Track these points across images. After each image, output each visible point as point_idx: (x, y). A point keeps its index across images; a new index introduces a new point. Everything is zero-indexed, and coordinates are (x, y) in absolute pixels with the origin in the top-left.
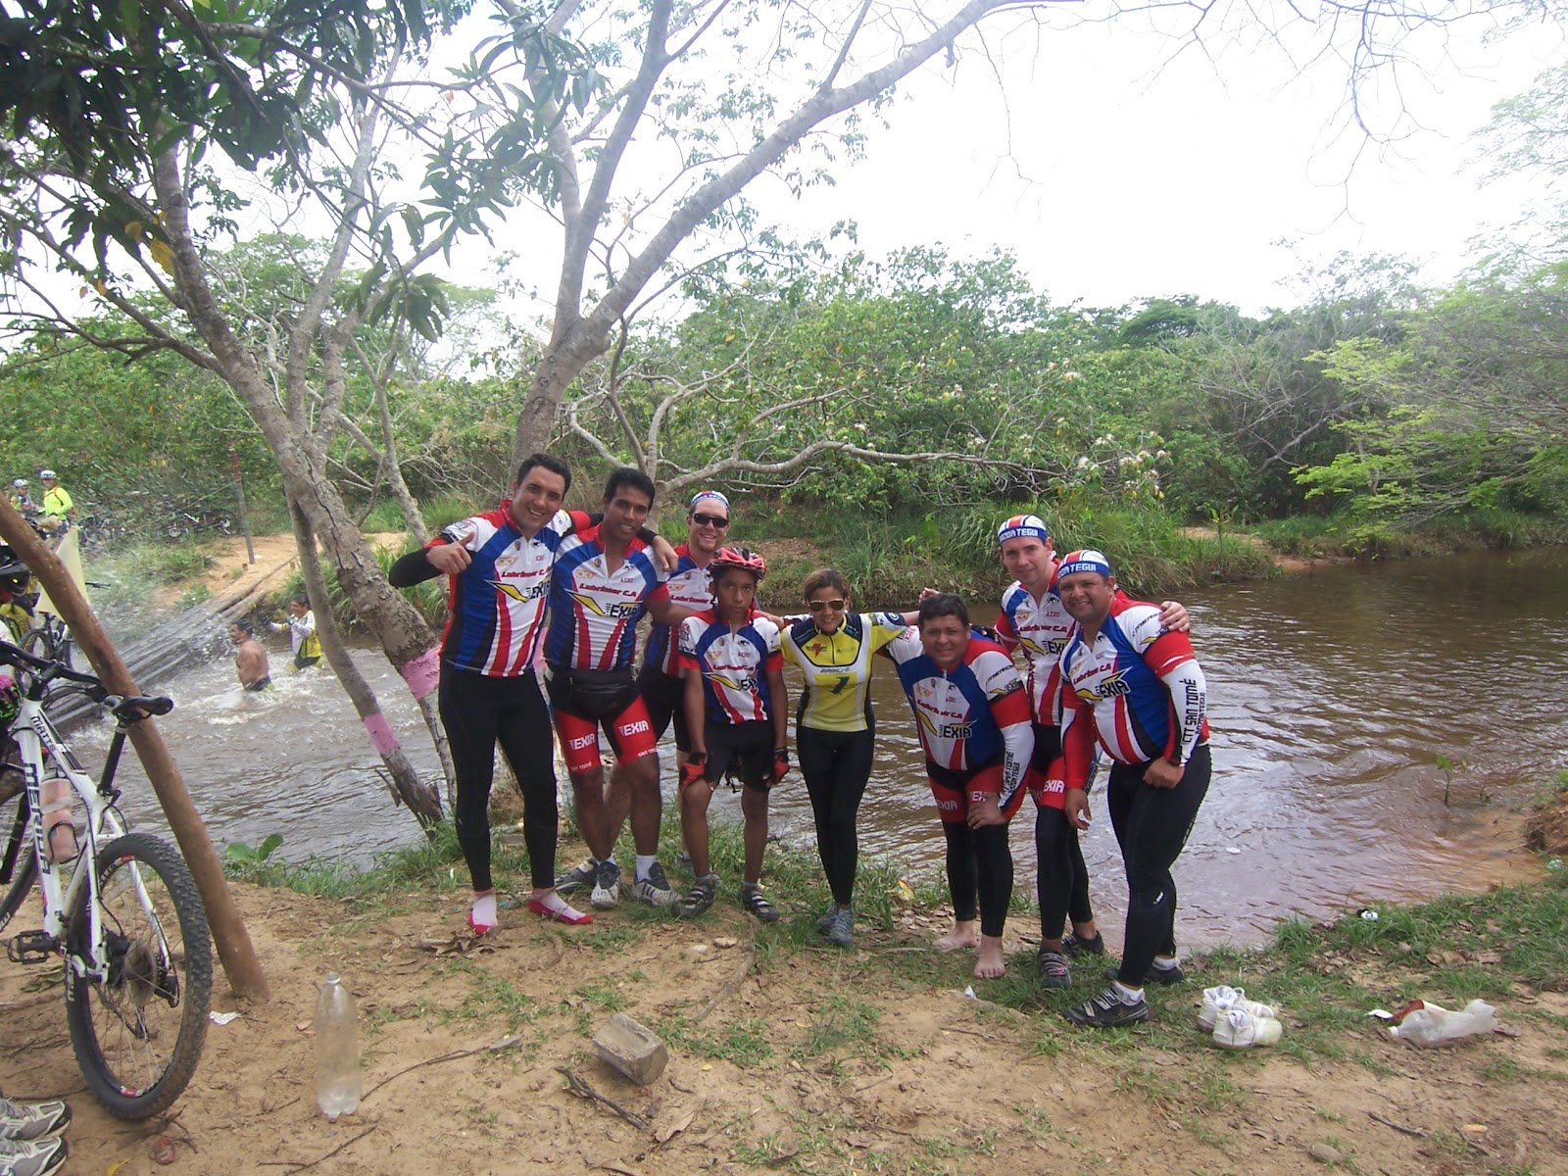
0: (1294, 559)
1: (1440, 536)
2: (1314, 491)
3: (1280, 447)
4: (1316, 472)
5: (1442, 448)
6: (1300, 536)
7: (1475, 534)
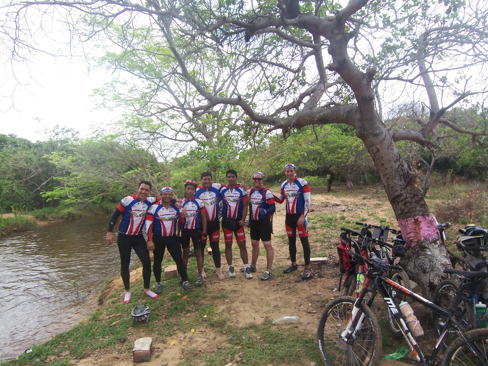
0: (44, 221)
1: (90, 211)
2: (49, 199)
3: (39, 185)
4: (49, 193)
5: (87, 185)
6: (46, 214)
7: (100, 209)
